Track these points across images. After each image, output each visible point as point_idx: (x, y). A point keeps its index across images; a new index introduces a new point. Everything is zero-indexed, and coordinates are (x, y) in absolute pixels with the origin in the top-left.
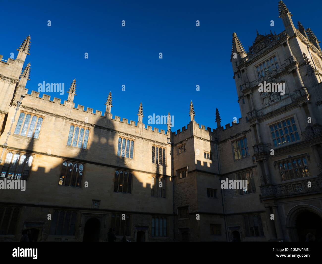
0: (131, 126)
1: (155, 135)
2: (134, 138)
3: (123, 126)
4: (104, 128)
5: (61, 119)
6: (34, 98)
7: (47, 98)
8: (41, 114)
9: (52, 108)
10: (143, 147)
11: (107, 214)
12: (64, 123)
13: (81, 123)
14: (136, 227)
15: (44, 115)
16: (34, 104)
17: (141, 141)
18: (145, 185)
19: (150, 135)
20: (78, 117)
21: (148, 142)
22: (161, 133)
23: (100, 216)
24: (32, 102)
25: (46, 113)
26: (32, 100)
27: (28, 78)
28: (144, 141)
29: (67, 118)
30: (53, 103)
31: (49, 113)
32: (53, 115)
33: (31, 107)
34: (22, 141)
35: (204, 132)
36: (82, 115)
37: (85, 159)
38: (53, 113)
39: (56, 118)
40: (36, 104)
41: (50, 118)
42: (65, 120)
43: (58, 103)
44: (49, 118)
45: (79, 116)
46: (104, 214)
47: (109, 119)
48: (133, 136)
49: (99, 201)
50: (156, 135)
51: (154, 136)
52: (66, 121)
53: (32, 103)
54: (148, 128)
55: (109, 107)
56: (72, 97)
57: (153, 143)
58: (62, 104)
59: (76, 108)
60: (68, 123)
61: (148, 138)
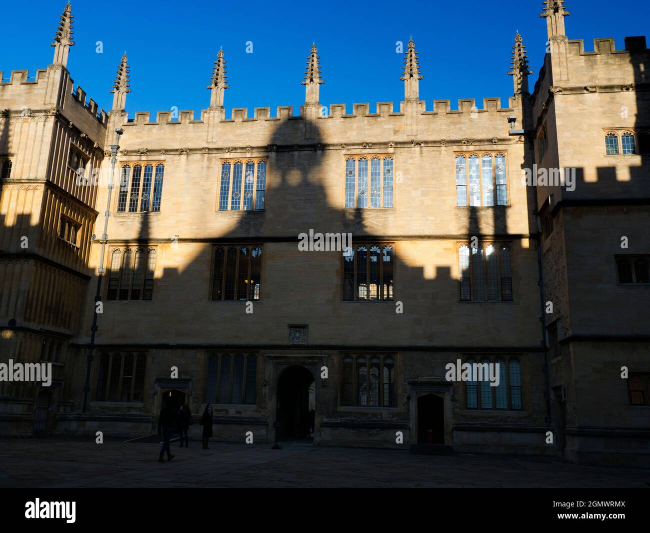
0: (379, 119)
1: (460, 123)
2: (391, 150)
3: (355, 126)
4: (300, 147)
5: (196, 157)
6: (140, 129)
7: (164, 118)
8: (157, 158)
9: (177, 136)
10: (422, 168)
11: (326, 356)
12: (206, 163)
13: (242, 151)
14: (413, 384)
15: (162, 157)
16: (141, 140)
17: (415, 153)
18: (430, 273)
19: (444, 127)
20: (235, 139)
21: (438, 148)
22: (485, 109)
23: (310, 361)
24: (137, 137)
25: (167, 151)
26: (137, 132)
27: (125, 89)
28: (425, 149)
29: (208, 149)
30: (177, 126)
31: (171, 150)
32: (181, 152)
33: (136, 148)
34: (130, 223)
36: (243, 132)
37: (260, 235)
38: (180, 148)
39: (188, 157)
40: (145, 139)
41: (175, 162)
42: (206, 156)
43: (188, 121)
44: (173, 161)
45: (237, 135)
46: (319, 356)
47: (314, 119)
48: (386, 144)
49: (304, 327)
50: (467, 120)
51: (458, 126)
52: (208, 157)
53: (139, 140)
54: (437, 107)
55: (313, 91)
56: (218, 96)
57: (455, 148)
58: (197, 121)
59: (228, 121)
60: (214, 160)
61: (438, 139)
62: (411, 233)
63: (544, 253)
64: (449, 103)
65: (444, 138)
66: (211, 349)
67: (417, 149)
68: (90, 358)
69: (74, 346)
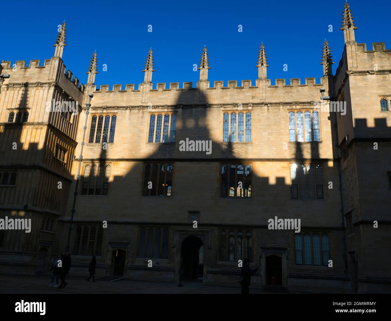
0: (243, 90)
1: (292, 92)
2: (250, 108)
3: (229, 93)
4: (197, 106)
5: (136, 111)
6: (103, 94)
7: (117, 88)
8: (113, 111)
9: (124, 99)
10: (268, 119)
11: (211, 230)
12: (141, 115)
13: (162, 108)
14: (263, 248)
15: (116, 111)
16: (104, 101)
17: (265, 110)
19: (281, 94)
20: (158, 101)
21: (278, 107)
22: (306, 84)
23: (201, 233)
24: (101, 100)
25: (118, 108)
26: (101, 96)
27: (95, 72)
28: (270, 108)
29: (142, 106)
30: (125, 93)
31: (121, 107)
32: (126, 108)
33: (101, 105)
34: (96, 149)
36: (163, 97)
37: (173, 157)
38: (126, 106)
39: (130, 111)
40: (106, 100)
41: (123, 114)
42: (141, 111)
43: (131, 90)
44: (122, 113)
45: (159, 98)
46: (206, 230)
47: (205, 89)
48: (247, 104)
49: (198, 212)
50: (295, 91)
51: (290, 94)
52: (142, 111)
54: (278, 83)
55: (204, 73)
56: (148, 76)
57: (288, 107)
58: (136, 90)
59: (154, 90)
60: (146, 113)
61: (278, 101)
62: (262, 157)
63: (342, 170)
64: (285, 81)
65: (282, 101)
66: (142, 225)
67: (266, 107)
68: (71, 229)
69: (60, 221)
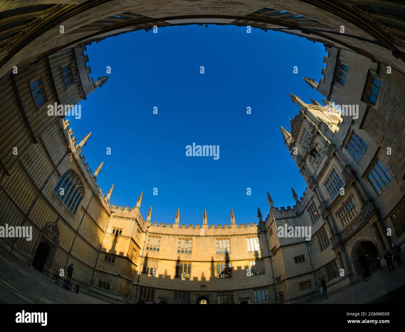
0: (225, 229)
1: (247, 229)
2: (229, 237)
3: (218, 230)
4: (203, 236)
5: (171, 237)
6: (154, 227)
7: (162, 225)
8: (159, 235)
9: (165, 230)
10: (238, 241)
11: (212, 293)
12: (174, 238)
13: (185, 236)
14: (239, 299)
15: (161, 236)
19: (243, 231)
20: (183, 233)
21: (242, 236)
27: (151, 216)
28: (238, 237)
29: (175, 235)
30: (165, 228)
31: (163, 234)
32: (166, 235)
33: (153, 232)
34: (150, 253)
35: (284, 212)
36: (185, 231)
39: (168, 236)
40: (156, 230)
41: (164, 237)
43: (169, 226)
46: (210, 293)
47: (206, 228)
48: (228, 235)
49: (205, 286)
50: (249, 229)
53: (154, 230)
54: (240, 226)
56: (178, 220)
57: (246, 236)
58: (171, 227)
59: (181, 227)
60: (176, 238)
61: (241, 234)
63: (273, 260)
64: (243, 224)
65: (243, 233)
66: (176, 291)
67: (236, 237)
68: (137, 288)
69: (133, 284)
